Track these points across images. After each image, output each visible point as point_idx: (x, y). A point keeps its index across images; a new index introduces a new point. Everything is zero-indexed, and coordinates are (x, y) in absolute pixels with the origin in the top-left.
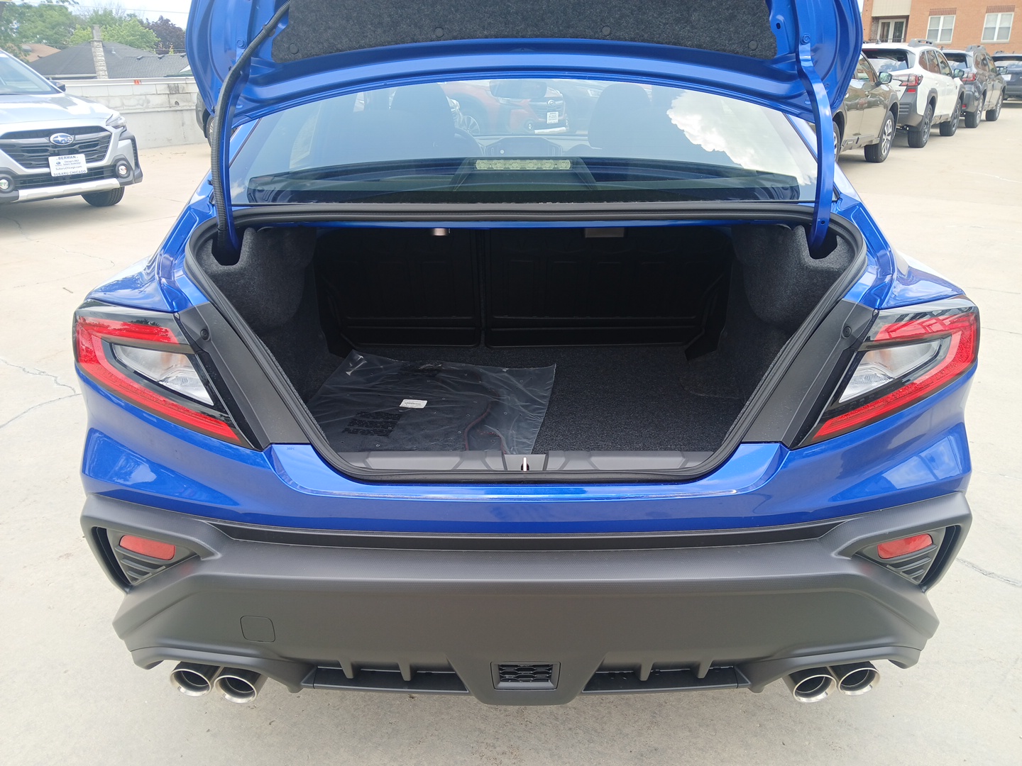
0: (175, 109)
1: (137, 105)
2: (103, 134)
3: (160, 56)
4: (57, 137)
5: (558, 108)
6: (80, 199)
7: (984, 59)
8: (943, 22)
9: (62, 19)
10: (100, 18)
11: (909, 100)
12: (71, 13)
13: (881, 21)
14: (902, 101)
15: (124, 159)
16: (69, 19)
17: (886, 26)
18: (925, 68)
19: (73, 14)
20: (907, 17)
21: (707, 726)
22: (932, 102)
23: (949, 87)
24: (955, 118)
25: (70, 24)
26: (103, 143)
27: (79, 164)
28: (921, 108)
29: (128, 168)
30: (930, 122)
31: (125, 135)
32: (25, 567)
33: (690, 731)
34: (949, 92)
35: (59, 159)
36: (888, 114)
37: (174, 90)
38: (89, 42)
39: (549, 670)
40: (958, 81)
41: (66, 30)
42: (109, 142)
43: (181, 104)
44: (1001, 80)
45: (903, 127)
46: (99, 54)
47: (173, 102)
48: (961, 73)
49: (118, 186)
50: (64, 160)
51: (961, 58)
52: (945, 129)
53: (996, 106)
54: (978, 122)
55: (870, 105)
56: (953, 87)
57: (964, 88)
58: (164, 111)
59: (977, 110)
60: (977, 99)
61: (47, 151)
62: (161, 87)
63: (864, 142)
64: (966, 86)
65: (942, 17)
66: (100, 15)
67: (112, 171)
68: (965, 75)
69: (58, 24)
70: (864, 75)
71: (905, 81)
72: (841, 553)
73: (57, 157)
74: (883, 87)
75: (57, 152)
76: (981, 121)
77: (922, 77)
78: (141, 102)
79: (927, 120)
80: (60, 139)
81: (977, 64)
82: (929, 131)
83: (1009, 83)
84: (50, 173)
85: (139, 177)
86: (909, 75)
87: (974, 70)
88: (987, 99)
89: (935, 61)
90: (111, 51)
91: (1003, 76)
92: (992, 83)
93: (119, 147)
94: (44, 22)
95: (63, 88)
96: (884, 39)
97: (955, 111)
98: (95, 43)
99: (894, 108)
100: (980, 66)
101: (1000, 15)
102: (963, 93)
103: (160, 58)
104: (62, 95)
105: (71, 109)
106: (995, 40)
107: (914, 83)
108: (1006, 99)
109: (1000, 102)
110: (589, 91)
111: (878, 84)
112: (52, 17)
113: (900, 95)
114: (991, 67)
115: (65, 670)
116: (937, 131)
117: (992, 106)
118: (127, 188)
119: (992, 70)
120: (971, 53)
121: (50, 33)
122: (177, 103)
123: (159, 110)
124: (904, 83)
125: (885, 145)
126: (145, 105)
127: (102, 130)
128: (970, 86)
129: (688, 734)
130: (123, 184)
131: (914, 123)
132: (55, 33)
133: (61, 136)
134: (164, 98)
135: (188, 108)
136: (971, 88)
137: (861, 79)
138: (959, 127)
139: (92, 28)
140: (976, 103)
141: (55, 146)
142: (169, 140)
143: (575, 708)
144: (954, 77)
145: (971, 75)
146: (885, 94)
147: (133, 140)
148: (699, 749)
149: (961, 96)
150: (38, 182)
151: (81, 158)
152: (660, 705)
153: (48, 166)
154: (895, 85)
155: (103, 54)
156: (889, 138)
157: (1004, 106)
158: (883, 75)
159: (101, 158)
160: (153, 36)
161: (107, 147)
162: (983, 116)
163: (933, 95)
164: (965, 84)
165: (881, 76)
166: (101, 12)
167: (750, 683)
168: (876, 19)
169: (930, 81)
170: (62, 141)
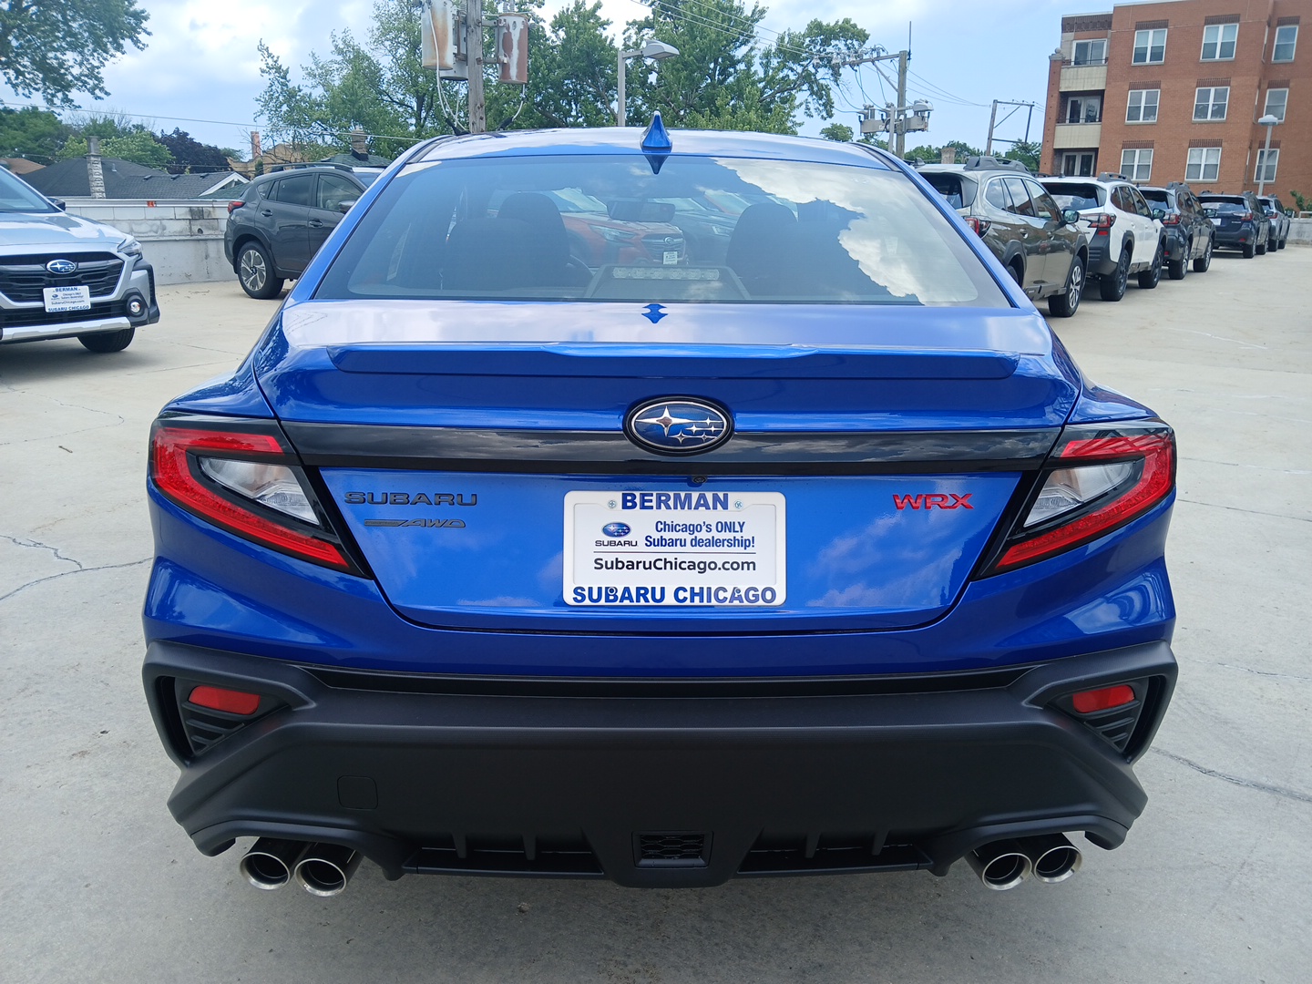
0: (197, 238)
1: (150, 231)
2: (112, 262)
3: (174, 176)
4: (56, 264)
5: (679, 247)
6: (76, 342)
7: (1189, 199)
8: (1138, 157)
9: (49, 129)
10: (98, 128)
11: (1100, 244)
12: (61, 121)
13: (1065, 154)
14: (1093, 245)
15: (139, 294)
16: (57, 129)
17: (1071, 160)
18: (1118, 206)
19: (63, 123)
20: (1096, 150)
21: (881, 939)
22: (1128, 246)
23: (1147, 231)
24: (1156, 267)
25: (59, 135)
26: (112, 273)
27: (81, 298)
28: (1115, 253)
29: (143, 305)
30: (1127, 271)
31: (140, 264)
32: (28, 767)
33: (861, 945)
34: (1149, 237)
35: (57, 290)
36: (1075, 260)
37: (197, 215)
38: (84, 157)
39: (700, 843)
40: (1157, 222)
41: (53, 142)
42: (120, 272)
43: (205, 232)
44: (1210, 225)
45: (1093, 276)
46: (97, 171)
47: (195, 229)
48: (1162, 214)
49: (129, 326)
50: (62, 292)
51: (1161, 197)
52: (1146, 280)
53: (1205, 253)
54: (1184, 272)
55: (1055, 249)
56: (1153, 231)
57: (1166, 232)
58: (184, 240)
59: (1183, 258)
60: (1183, 246)
61: (41, 280)
62: (182, 211)
63: (1047, 293)
64: (1168, 230)
65: (1138, 151)
66: (99, 125)
67: (121, 308)
68: (1167, 217)
69: (43, 135)
70: (1047, 214)
71: (1095, 222)
72: (1032, 702)
73: (54, 289)
74: (1069, 227)
75: (53, 282)
76: (1188, 272)
77: (1115, 217)
78: (155, 228)
79: (1123, 269)
80: (59, 266)
81: (1180, 205)
82: (1125, 281)
83: (1217, 227)
84: (44, 308)
85: (155, 317)
86: (1099, 215)
87: (1177, 212)
88: (1194, 246)
89: (1130, 199)
90: (111, 169)
91: (1212, 220)
92: (1199, 227)
93: (131, 279)
94: (24, 132)
95: (63, 206)
96: (1070, 173)
97: (1156, 258)
98: (92, 159)
99: (1082, 252)
100: (1184, 207)
101: (1205, 150)
102: (1165, 237)
103: (174, 179)
104: (62, 214)
105: (73, 231)
106: (1201, 179)
107: (1106, 224)
108: (1217, 248)
109: (1210, 250)
110: (714, 228)
111: (1063, 224)
112: (36, 126)
113: (1089, 238)
114: (1197, 209)
115: (85, 884)
116: (1136, 282)
117: (1201, 254)
118: (138, 330)
119: (1199, 212)
120: (1172, 192)
121: (30, 145)
122: (200, 231)
123: (177, 238)
124: (1094, 224)
125: (1073, 296)
126: (160, 232)
127: (113, 256)
128: (1172, 229)
129: (859, 948)
130: (135, 324)
131: (1107, 271)
132: (39, 146)
133: (61, 263)
134: (185, 224)
135: (214, 237)
136: (1174, 232)
137: (1043, 217)
138: (1162, 278)
139: (89, 140)
140: (1181, 250)
141: (52, 275)
142: (188, 276)
143: (721, 922)
144: (1153, 218)
145: (1173, 217)
146: (1071, 236)
147: (150, 270)
148: (873, 965)
149: (1163, 241)
150: (27, 319)
151: (84, 290)
152: (824, 917)
153: (41, 299)
154: (1082, 226)
155: (101, 172)
156: (1078, 288)
157: (1215, 255)
158: (1068, 213)
159: (110, 291)
160: (166, 152)
161: (118, 278)
162: (1191, 266)
163: (1129, 238)
164: (1167, 227)
165: (1066, 215)
166: (101, 121)
167: (932, 863)
168: (1059, 152)
169: (1125, 221)
170: (61, 268)
